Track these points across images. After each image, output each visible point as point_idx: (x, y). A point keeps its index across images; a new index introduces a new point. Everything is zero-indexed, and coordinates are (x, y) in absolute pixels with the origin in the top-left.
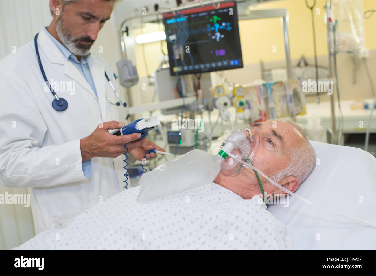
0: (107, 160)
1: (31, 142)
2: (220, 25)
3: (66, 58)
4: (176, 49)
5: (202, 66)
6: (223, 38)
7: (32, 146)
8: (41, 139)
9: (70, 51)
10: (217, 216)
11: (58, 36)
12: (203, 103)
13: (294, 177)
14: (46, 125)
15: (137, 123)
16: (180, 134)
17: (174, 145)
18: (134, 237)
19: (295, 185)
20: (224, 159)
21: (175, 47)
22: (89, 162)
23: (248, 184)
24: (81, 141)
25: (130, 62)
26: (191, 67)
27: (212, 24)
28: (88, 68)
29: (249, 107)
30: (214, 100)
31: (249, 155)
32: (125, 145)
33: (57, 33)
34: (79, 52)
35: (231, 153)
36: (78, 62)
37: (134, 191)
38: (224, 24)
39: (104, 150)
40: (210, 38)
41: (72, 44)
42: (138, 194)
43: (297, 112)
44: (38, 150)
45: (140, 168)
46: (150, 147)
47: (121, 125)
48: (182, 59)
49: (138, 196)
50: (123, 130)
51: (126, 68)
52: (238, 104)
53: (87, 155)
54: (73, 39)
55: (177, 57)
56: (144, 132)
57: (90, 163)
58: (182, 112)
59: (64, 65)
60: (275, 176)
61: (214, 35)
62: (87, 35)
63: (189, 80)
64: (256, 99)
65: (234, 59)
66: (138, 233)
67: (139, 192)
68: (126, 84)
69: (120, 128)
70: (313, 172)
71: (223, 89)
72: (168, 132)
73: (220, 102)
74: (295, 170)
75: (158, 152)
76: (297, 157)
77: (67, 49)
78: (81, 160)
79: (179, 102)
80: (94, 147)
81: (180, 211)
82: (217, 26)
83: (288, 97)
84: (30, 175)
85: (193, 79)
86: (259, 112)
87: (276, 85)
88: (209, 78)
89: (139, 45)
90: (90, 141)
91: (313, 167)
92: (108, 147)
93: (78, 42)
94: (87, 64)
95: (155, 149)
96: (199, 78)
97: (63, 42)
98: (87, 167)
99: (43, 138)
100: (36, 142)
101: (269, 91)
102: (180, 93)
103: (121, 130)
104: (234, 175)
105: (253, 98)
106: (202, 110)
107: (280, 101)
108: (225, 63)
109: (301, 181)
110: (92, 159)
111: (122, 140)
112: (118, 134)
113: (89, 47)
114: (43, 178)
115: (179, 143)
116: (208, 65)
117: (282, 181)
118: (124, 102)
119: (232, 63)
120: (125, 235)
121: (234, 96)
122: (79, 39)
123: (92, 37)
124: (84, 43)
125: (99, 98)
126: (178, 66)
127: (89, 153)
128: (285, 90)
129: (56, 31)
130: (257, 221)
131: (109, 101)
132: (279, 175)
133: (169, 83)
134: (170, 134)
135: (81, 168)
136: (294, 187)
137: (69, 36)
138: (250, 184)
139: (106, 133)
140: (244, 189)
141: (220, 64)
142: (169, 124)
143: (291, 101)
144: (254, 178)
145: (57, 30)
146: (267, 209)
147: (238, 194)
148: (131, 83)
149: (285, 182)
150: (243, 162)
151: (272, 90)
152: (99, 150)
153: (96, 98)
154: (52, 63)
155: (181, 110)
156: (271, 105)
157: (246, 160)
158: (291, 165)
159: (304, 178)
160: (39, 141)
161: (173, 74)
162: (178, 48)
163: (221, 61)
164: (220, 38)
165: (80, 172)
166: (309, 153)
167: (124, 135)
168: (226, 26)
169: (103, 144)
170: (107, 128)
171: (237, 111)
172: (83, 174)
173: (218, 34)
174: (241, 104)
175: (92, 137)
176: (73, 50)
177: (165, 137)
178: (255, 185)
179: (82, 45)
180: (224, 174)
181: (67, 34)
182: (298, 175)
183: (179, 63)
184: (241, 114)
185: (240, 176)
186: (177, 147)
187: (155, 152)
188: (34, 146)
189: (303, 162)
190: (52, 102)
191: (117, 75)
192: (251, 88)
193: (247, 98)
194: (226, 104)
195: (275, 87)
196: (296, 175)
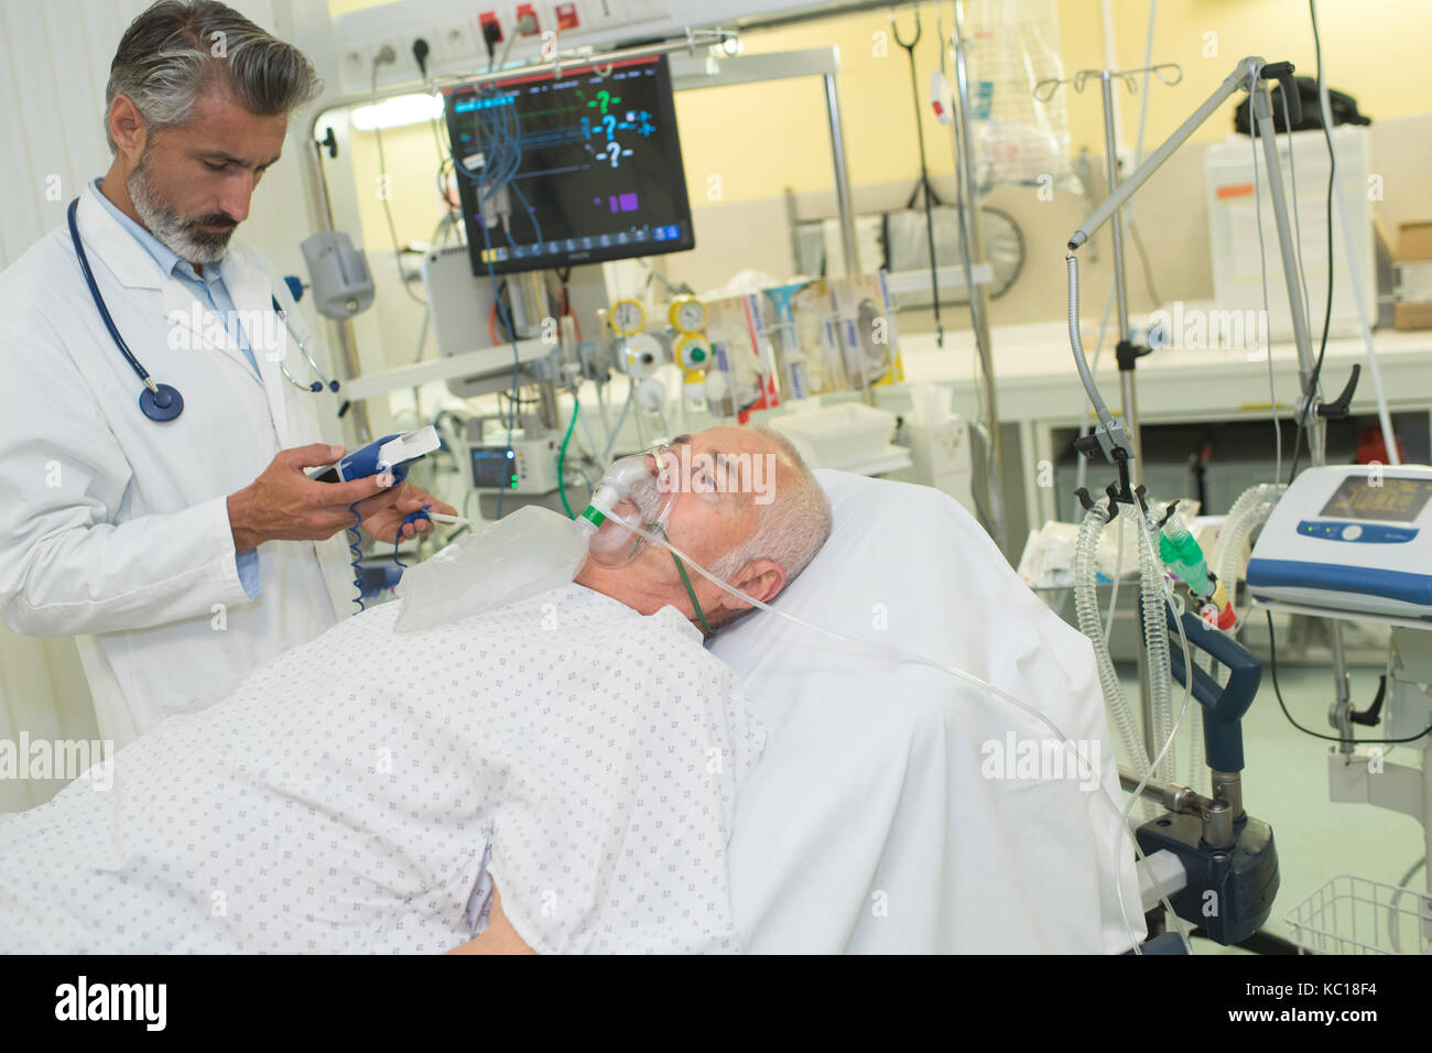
0: (299, 547)
1: (91, 511)
2: (621, 118)
3: (165, 272)
4: (486, 198)
5: (570, 245)
6: (628, 157)
7: (91, 522)
8: (114, 500)
9: (175, 253)
10: (575, 652)
11: (136, 213)
12: (579, 359)
13: (772, 561)
14: (129, 462)
15: (383, 447)
16: (510, 455)
17: (496, 491)
18: (394, 706)
19: (776, 581)
20: (598, 526)
21: (483, 191)
22: (253, 555)
23: (657, 582)
24: (232, 503)
25: (346, 239)
26: (535, 248)
27: (597, 118)
28: (225, 291)
29: (723, 366)
30: (614, 347)
31: (658, 514)
32: (353, 507)
33: (133, 204)
34: (201, 256)
35: (613, 510)
36: (198, 278)
37: (385, 611)
38: (631, 117)
39: (298, 520)
40: (589, 158)
41: (179, 235)
42: (396, 618)
43: (875, 375)
44: (113, 531)
45: (390, 565)
46: (415, 503)
47: (335, 454)
48: (507, 228)
49: (398, 621)
50: (345, 465)
51: (332, 258)
52: (686, 355)
53: (247, 536)
54: (180, 222)
55: (491, 223)
56: (399, 471)
57: (256, 558)
58: (515, 387)
59: (160, 290)
60: (720, 563)
61: (604, 150)
62: (219, 208)
63: (533, 288)
64: (743, 339)
65: (665, 224)
66: (400, 695)
67: (397, 612)
68: (338, 309)
69: (335, 462)
70: (822, 550)
71: (640, 312)
72: (474, 451)
73: (631, 352)
74: (772, 545)
75: (435, 516)
76: (774, 513)
77: (166, 246)
78: (233, 552)
79: (503, 356)
80: (270, 515)
81: (494, 646)
82: (611, 120)
83: (845, 329)
84: (96, 599)
85: (547, 282)
86: (754, 379)
87: (806, 293)
88: (600, 280)
89: (365, 135)
90: (255, 501)
91: (822, 537)
92: (308, 515)
93: (195, 230)
94: (221, 280)
95: (428, 507)
96: (565, 279)
97: (153, 228)
98: (248, 569)
99: (120, 498)
100: (102, 510)
101: (784, 312)
102: (505, 325)
103: (339, 468)
104: (623, 564)
105: (734, 334)
106: (577, 380)
107: (818, 342)
108: (640, 235)
109: (790, 571)
110: (259, 548)
111: (345, 494)
112: (329, 477)
113: (225, 238)
114: (130, 606)
115: (509, 484)
116: (587, 242)
117: (740, 571)
118: (330, 379)
119: (660, 234)
120: (374, 702)
121: (675, 332)
122: (197, 220)
123: (235, 212)
124: (211, 230)
125: (261, 371)
126: (494, 246)
127: (252, 531)
128: (834, 306)
129: (130, 199)
130: (662, 657)
131: (290, 379)
132: (732, 559)
133: (472, 297)
134: (479, 456)
135: (236, 574)
136: (772, 587)
137: (170, 216)
138: (663, 584)
139: (297, 477)
140: (649, 594)
141: (623, 238)
142: (477, 425)
143: (853, 342)
144: (671, 566)
145: (133, 196)
146: (704, 645)
147: (632, 608)
148: (350, 306)
149: (748, 575)
150: (642, 532)
151: (793, 309)
152: (281, 522)
153: (257, 376)
154: (125, 288)
155: (509, 380)
156: (792, 355)
157: (649, 527)
158: (761, 533)
159: (798, 565)
160: (107, 506)
161: (479, 269)
162: (492, 194)
163: (626, 229)
164: (620, 157)
165: (234, 584)
166: (806, 504)
167: (347, 480)
168: (638, 123)
169: (292, 506)
170: (300, 463)
171: (686, 378)
172: (242, 590)
173: (615, 147)
174: (697, 356)
175: (261, 491)
176: (181, 249)
177: (465, 464)
178: (675, 586)
179: (208, 236)
180: (603, 564)
181: (164, 208)
182: (780, 558)
183: (497, 238)
184: (696, 389)
185: (639, 566)
186: (502, 497)
187: (427, 518)
188: (96, 520)
189: (790, 525)
190: (138, 398)
191: (305, 280)
192: (727, 303)
193: (716, 336)
194: (648, 359)
195: (802, 300)
196: (774, 557)
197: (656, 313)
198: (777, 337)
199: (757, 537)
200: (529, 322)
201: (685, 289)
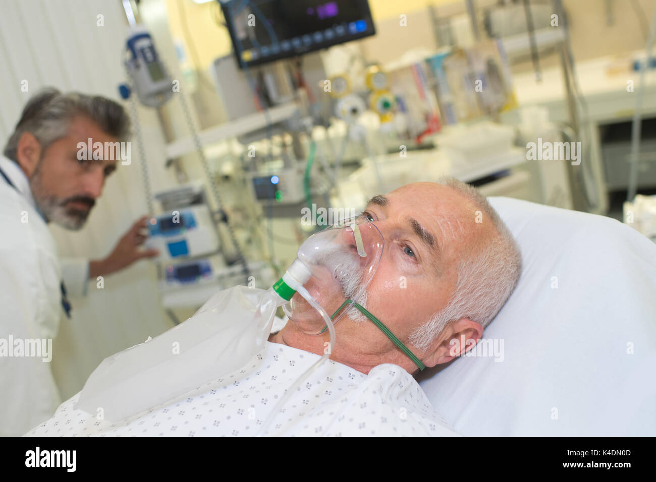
5: (296, 43)
12: (312, 115)
13: (470, 319)
16: (274, 180)
19: (473, 335)
23: (362, 352)
26: (274, 47)
29: (403, 109)
48: (254, 37)
52: (379, 105)
55: (242, 35)
63: (280, 73)
64: (415, 91)
68: (153, 101)
71: (347, 81)
72: (255, 179)
73: (345, 105)
74: (470, 305)
79: (259, 120)
83: (478, 78)
85: (289, 70)
86: (423, 117)
87: (452, 58)
88: (320, 66)
96: (299, 65)
101: (438, 71)
102: (266, 100)
105: (408, 89)
106: (311, 128)
107: (461, 87)
108: (341, 31)
116: (307, 40)
117: (440, 334)
119: (353, 28)
121: (370, 92)
126: (249, 49)
128: (470, 64)
132: (433, 325)
141: (330, 35)
148: (161, 98)
149: (448, 335)
151: (444, 69)
156: (446, 98)
161: (241, 65)
163: (330, 27)
174: (386, 105)
182: (476, 315)
184: (389, 125)
191: (130, 86)
192: (402, 70)
193: (397, 91)
194: (354, 111)
195: (449, 62)
196: (469, 314)
197: (357, 80)
198: (436, 88)
199: (455, 301)
200: (280, 93)
201: (375, 64)
